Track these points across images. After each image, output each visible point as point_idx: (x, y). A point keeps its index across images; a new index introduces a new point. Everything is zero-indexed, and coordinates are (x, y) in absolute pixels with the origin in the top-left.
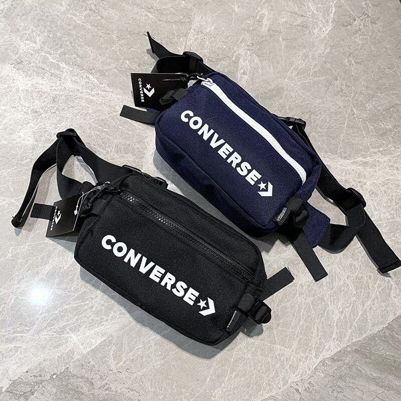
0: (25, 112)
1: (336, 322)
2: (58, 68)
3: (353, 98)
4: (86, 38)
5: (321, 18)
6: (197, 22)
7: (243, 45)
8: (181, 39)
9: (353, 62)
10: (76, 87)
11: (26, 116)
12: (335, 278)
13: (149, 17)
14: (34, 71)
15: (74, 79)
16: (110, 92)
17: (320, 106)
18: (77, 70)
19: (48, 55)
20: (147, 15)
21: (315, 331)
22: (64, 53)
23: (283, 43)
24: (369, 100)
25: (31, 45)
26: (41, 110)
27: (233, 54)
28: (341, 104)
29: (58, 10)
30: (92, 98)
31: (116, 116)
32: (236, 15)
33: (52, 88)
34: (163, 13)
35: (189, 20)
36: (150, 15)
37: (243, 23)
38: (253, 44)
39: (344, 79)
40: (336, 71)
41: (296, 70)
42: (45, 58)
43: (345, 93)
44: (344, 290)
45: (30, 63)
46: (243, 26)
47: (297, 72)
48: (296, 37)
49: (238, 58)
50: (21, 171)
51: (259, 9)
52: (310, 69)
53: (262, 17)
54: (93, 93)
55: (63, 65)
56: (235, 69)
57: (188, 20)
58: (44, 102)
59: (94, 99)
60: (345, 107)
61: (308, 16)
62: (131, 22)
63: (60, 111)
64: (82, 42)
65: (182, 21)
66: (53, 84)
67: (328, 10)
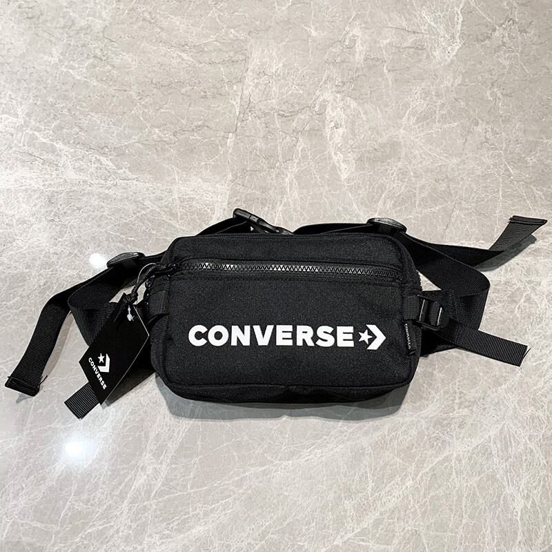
0: (7, 224)
1: (519, 513)
2: (53, 150)
3: (506, 150)
4: (91, 100)
5: (442, 33)
6: (256, 58)
7: (329, 86)
8: (235, 87)
9: (499, 94)
10: (82, 177)
11: (9, 231)
12: (510, 441)
13: (183, 59)
14: (17, 158)
15: (77, 165)
16: (134, 179)
17: (460, 167)
18: (81, 152)
19: (36, 133)
20: (180, 56)
21: (488, 531)
22: (60, 128)
23: (390, 77)
24: (531, 152)
25: (10, 121)
26: (31, 219)
27: (315, 101)
28: (489, 162)
29: (47, 63)
30: (107, 192)
31: (145, 215)
32: (314, 41)
33: (47, 183)
34: (203, 51)
35: (244, 58)
36: (184, 55)
37: (326, 53)
38: (344, 83)
39: (488, 123)
40: (474, 111)
41: (414, 115)
42: (33, 138)
43: (493, 144)
44: (526, 460)
45: (11, 148)
46: (326, 57)
47: (416, 118)
48: (407, 65)
49: (324, 106)
50: (7, 317)
51: (347, 28)
52: (435, 111)
53: (353, 41)
54: (109, 183)
55: (59, 145)
56: (320, 124)
57: (241, 57)
58: (35, 205)
59: (111, 192)
60: (495, 165)
61: (423, 31)
62: (156, 69)
63: (61, 216)
64: (86, 107)
65: (233, 59)
66: (46, 177)
67: (451, 19)
